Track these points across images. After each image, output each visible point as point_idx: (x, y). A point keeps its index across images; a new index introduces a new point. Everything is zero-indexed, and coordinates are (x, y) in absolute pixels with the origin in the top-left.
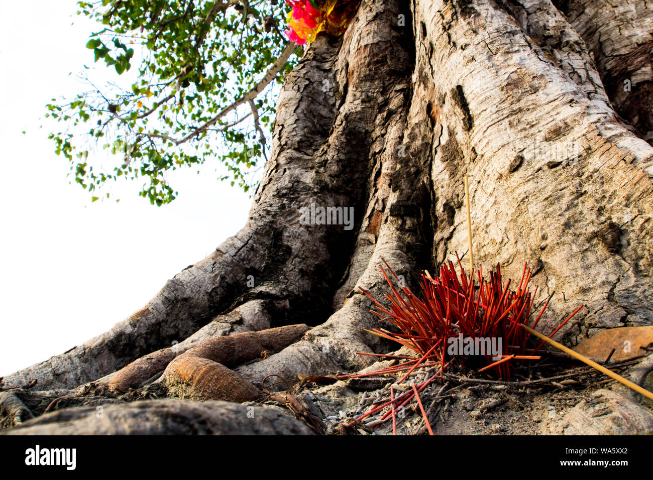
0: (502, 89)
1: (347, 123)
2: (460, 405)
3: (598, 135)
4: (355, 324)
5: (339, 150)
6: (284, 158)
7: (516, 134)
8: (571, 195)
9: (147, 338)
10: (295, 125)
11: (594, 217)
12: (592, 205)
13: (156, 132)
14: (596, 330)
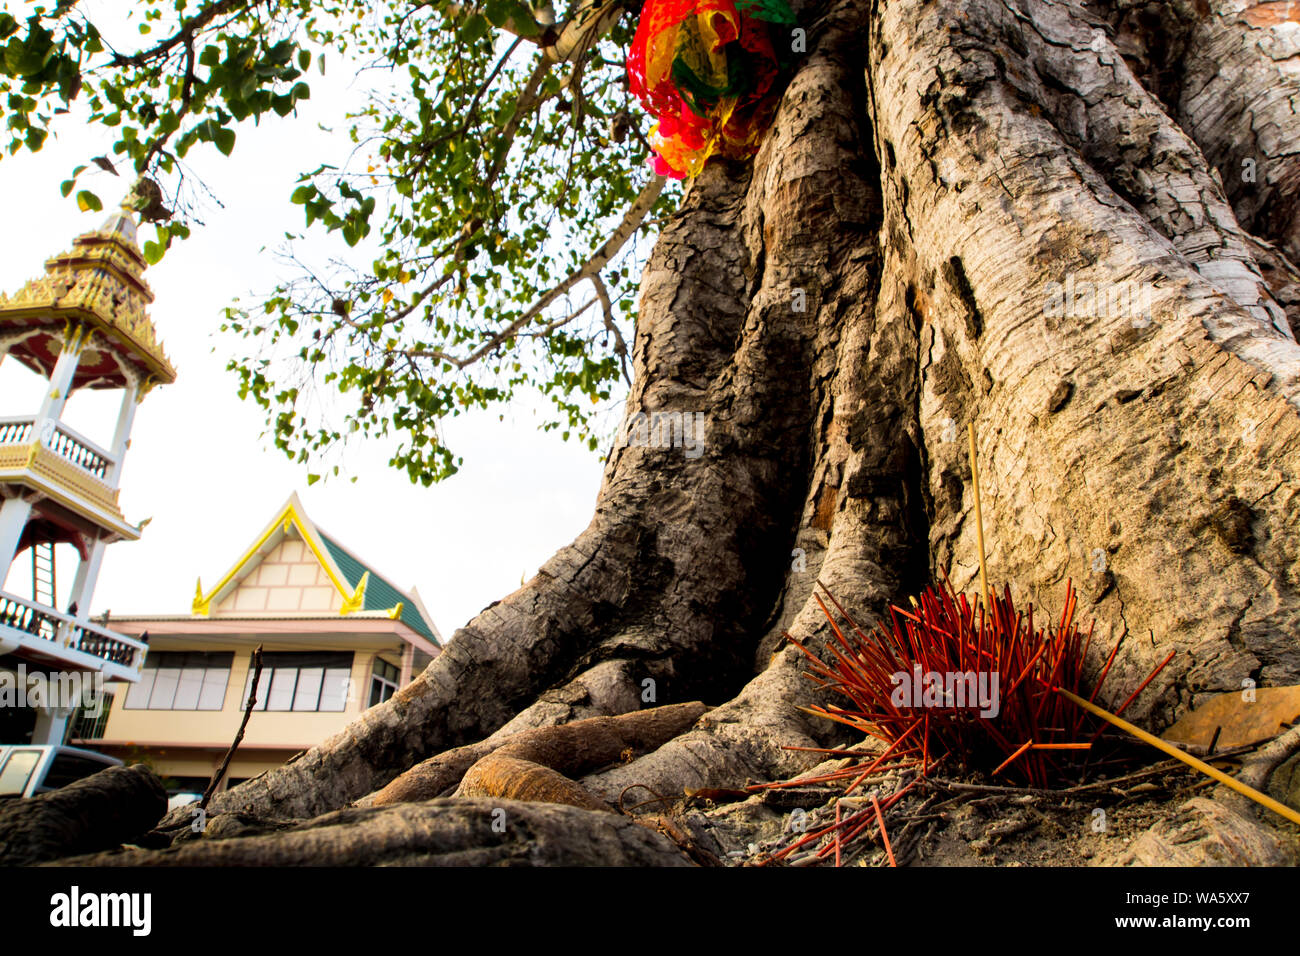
0: (1031, 261)
1: (766, 326)
2: (954, 831)
3: (1206, 338)
4: (788, 699)
5: (753, 376)
6: (655, 397)
7: (1059, 341)
8: (1160, 451)
9: (425, 734)
10: (672, 334)
11: (1203, 489)
12: (1198, 468)
13: (420, 346)
14: (1206, 695)
